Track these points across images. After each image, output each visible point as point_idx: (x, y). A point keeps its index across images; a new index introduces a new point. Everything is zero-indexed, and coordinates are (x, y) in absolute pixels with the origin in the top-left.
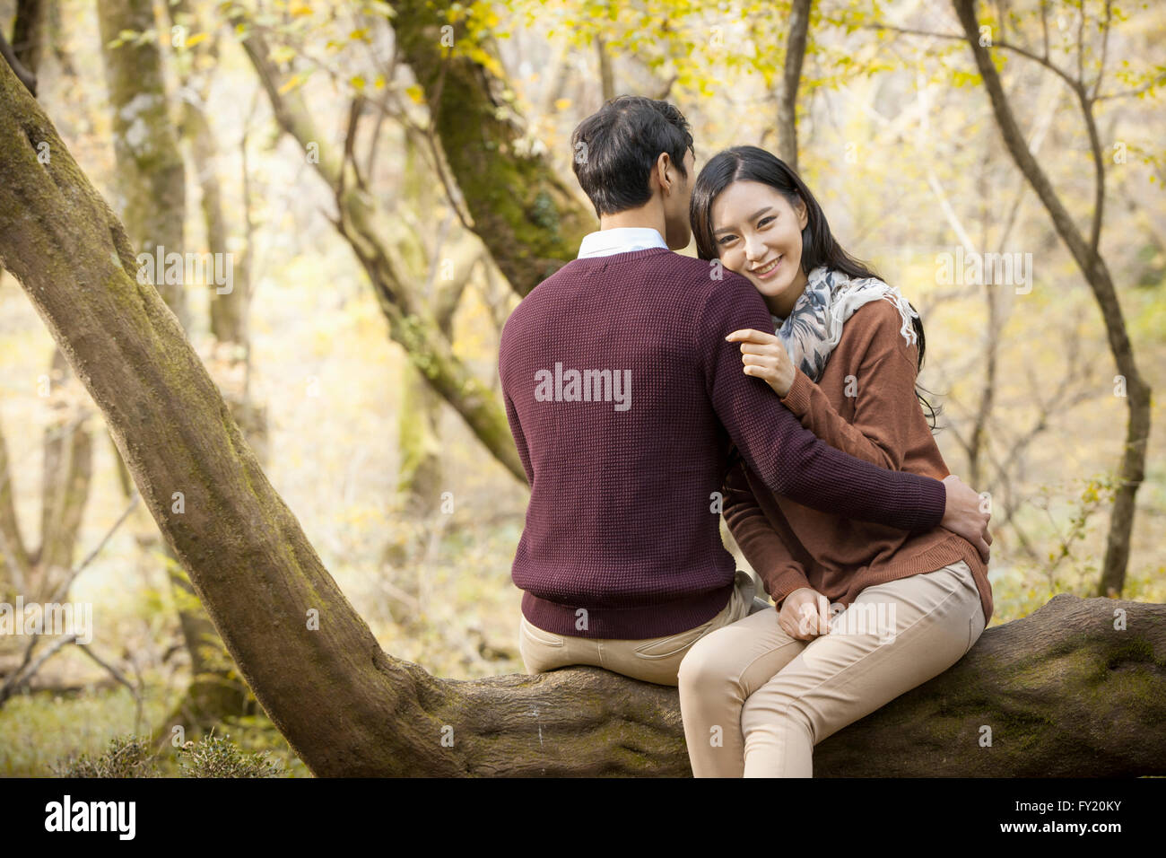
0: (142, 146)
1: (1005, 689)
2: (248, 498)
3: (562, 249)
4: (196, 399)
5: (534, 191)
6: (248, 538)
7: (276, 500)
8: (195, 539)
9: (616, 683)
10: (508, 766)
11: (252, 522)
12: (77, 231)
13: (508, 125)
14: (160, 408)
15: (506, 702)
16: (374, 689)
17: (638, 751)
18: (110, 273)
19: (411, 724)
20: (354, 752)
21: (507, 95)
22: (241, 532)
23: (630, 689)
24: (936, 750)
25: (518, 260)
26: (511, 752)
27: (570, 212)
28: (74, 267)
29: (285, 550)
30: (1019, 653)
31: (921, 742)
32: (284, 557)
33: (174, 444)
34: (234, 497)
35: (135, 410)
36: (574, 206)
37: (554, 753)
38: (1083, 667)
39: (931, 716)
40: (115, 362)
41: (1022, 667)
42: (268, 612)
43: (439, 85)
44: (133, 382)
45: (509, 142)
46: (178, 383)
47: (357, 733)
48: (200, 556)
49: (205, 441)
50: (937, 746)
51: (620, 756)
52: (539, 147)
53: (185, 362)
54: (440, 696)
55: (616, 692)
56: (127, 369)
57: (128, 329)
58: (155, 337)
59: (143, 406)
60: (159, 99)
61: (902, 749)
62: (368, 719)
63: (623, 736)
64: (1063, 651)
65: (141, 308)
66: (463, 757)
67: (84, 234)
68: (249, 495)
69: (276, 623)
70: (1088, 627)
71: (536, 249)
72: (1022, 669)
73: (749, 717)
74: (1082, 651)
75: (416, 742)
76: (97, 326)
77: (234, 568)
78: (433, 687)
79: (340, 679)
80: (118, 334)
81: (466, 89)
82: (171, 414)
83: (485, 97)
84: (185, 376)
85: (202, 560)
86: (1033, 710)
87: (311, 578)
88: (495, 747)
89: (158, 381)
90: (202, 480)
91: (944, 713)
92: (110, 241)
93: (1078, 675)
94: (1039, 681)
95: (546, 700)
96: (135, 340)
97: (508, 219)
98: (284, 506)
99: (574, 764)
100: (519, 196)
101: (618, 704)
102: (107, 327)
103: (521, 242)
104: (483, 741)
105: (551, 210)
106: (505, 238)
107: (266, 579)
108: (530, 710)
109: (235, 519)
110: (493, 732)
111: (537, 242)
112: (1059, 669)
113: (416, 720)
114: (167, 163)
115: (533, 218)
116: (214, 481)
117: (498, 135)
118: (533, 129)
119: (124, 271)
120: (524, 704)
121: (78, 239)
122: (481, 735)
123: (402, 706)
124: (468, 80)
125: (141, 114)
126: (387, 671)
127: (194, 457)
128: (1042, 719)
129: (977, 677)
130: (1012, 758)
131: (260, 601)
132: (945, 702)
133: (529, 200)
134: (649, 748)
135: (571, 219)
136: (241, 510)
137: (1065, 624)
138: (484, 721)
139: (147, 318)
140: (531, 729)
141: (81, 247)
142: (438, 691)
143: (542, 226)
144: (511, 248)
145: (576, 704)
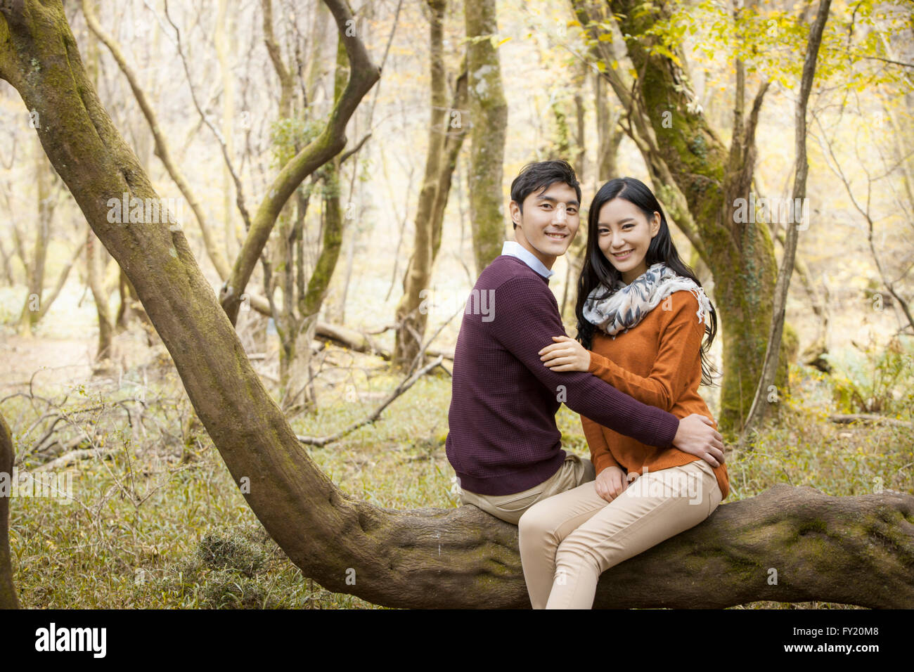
0: (484, 94)
1: (733, 542)
2: (246, 401)
3: (707, 169)
4: (217, 339)
5: (695, 133)
6: (245, 426)
7: (267, 402)
8: (214, 424)
9: (492, 521)
10: (417, 567)
11: (249, 416)
12: (149, 235)
13: (683, 94)
14: (194, 344)
15: (421, 527)
16: (327, 519)
17: (501, 563)
18: (167, 261)
19: (352, 540)
20: (314, 555)
21: (684, 78)
22: (241, 422)
23: (500, 525)
24: (688, 576)
25: (682, 174)
26: (420, 559)
27: (714, 147)
28: (146, 256)
29: (270, 434)
30: (744, 521)
31: (679, 571)
32: (268, 437)
33: (202, 367)
34: (237, 401)
35: (180, 345)
36: (717, 144)
37: (447, 561)
38: (783, 533)
39: (687, 555)
40: (168, 315)
41: (745, 530)
42: (258, 471)
43: (643, 70)
44: (179, 328)
45: (682, 105)
46: (206, 329)
47: (315, 544)
48: (217, 434)
49: (221, 365)
50: (689, 574)
51: (489, 565)
52: (700, 108)
53: (212, 316)
54: (377, 522)
55: (490, 526)
56: (175, 320)
57: (177, 296)
58: (194, 300)
59: (184, 343)
60: (495, 68)
61: (667, 575)
62: (323, 537)
63: (493, 553)
64: (772, 521)
65: (187, 283)
66: (388, 560)
67: (153, 237)
68: (247, 399)
69: (263, 477)
70: (789, 508)
71: (692, 167)
72: (745, 531)
73: (559, 556)
74: (784, 522)
75: (355, 551)
76: (158, 293)
77: (237, 444)
78: (373, 517)
79: (305, 512)
80: (170, 298)
81: (660, 73)
82: (200, 347)
83: (670, 77)
84: (212, 325)
85: (219, 437)
86: (750, 557)
87: (287, 449)
88: (410, 555)
89: (193, 328)
90: (218, 390)
91: (695, 554)
92: (170, 240)
93: (779, 538)
94: (754, 540)
95: (446, 528)
96: (180, 303)
97: (678, 150)
98: (273, 406)
99: (459, 569)
100: (685, 136)
101: (491, 534)
102: (164, 294)
103: (684, 163)
104: (403, 551)
105: (703, 145)
106: (676, 160)
107: (256, 451)
108: (435, 534)
109: (238, 414)
110: (409, 545)
111: (692, 164)
112: (769, 532)
113: (356, 537)
114: (497, 105)
115: (692, 149)
116: (225, 390)
117: (677, 101)
118: (696, 99)
119: (178, 259)
120: (431, 530)
121: (149, 239)
122: (402, 547)
123: (347, 529)
124: (662, 68)
125: (485, 76)
126: (338, 507)
127: (214, 375)
128: (755, 564)
129: (717, 533)
130: (735, 585)
131: (253, 464)
132: (696, 547)
133: (691, 139)
134: (507, 562)
135: (714, 151)
136: (241, 409)
137: (776, 505)
138: (404, 539)
139: (190, 289)
140: (433, 546)
141: (150, 244)
142: (376, 519)
143: (697, 155)
144: (679, 167)
145: (464, 532)
